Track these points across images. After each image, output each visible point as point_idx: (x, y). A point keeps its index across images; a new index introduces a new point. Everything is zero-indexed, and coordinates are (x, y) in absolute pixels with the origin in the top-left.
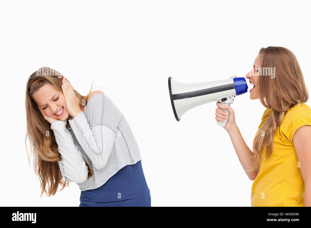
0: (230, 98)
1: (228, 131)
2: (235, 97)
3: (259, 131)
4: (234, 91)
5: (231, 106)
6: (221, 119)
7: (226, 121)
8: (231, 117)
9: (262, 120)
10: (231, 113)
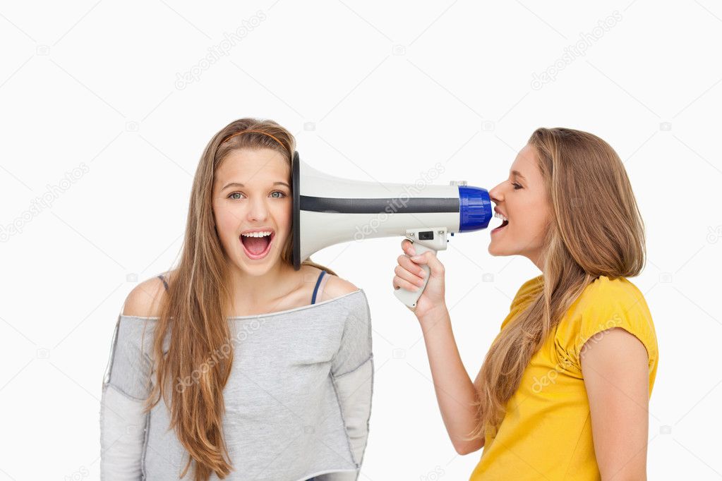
0: (441, 235)
1: (420, 318)
2: (452, 235)
3: (501, 333)
4: (455, 218)
5: (437, 257)
6: (407, 284)
7: (420, 290)
8: (435, 283)
9: (512, 307)
10: (436, 272)
